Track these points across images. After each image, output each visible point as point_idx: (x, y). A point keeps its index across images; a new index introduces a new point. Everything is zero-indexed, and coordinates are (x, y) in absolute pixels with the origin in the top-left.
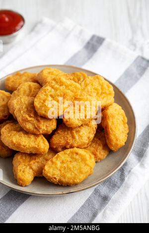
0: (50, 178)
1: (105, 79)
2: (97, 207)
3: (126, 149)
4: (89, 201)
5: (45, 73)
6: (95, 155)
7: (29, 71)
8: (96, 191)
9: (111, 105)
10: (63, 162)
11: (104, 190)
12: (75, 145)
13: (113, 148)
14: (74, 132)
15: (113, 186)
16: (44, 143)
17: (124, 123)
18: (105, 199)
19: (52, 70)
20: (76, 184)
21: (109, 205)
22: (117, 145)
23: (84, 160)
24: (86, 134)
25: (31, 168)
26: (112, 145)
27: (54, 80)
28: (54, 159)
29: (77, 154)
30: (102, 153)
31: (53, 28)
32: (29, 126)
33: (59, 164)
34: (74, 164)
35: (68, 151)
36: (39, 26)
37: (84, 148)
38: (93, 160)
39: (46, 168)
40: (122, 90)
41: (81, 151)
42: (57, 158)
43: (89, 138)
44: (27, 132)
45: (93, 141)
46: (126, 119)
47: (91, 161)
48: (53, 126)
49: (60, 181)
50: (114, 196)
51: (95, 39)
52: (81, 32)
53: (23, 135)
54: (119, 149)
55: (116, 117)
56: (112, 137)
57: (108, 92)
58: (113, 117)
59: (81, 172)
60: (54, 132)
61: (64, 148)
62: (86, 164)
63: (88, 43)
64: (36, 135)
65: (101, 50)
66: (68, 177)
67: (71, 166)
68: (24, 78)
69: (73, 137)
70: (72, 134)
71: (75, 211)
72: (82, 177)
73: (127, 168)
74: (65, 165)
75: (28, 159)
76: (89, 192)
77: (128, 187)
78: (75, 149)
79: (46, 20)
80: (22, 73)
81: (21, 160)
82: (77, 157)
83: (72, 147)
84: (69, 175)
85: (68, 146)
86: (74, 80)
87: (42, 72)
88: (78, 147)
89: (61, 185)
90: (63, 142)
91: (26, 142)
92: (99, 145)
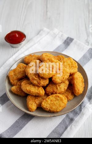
0: (45, 108)
1: (73, 59)
2: (67, 123)
3: (83, 95)
4: (63, 120)
5: (44, 55)
6: (67, 97)
7: (36, 54)
8: (67, 116)
9: (76, 73)
10: (51, 101)
11: (71, 115)
12: (58, 92)
13: (76, 95)
14: (57, 86)
15: (76, 113)
16: (42, 90)
17: (82, 82)
18: (72, 120)
19: (47, 54)
20: (57, 112)
21: (74, 123)
22: (78, 93)
23: (62, 100)
24: (63, 87)
25: (35, 103)
26: (76, 93)
27: (48, 59)
28: (47, 99)
29: (58, 97)
30: (71, 97)
31: (48, 33)
32: (35, 82)
33: (49, 102)
34: (57, 102)
35: (54, 95)
36: (41, 32)
37: (62, 94)
38: (66, 100)
39: (43, 103)
40: (81, 65)
41: (61, 96)
42: (48, 99)
43: (64, 89)
44: (34, 85)
45: (67, 90)
46: (83, 80)
47: (65, 101)
48: (47, 82)
49: (50, 110)
50: (76, 119)
51: (69, 39)
52: (62, 35)
53: (32, 86)
54: (79, 95)
55: (79, 79)
56: (76, 89)
57: (74, 66)
58: (77, 79)
59: (60, 106)
60: (47, 85)
61: (52, 94)
62: (63, 102)
63: (65, 41)
64: (38, 87)
65: (72, 44)
66: (54, 108)
67: (55, 103)
68: (33, 58)
69: (57, 88)
70: (56, 86)
71: (57, 125)
72: (61, 108)
73: (83, 105)
74: (52, 102)
75: (34, 98)
76: (64, 116)
77: (83, 114)
78: (58, 94)
79: (45, 29)
80: (33, 55)
81: (31, 99)
82: (59, 98)
83: (56, 93)
84: (54, 107)
85: (54, 93)
86: (58, 59)
87: (42, 55)
88: (59, 93)
89: (50, 112)
90: (51, 91)
91: (33, 90)
92: (69, 93)
